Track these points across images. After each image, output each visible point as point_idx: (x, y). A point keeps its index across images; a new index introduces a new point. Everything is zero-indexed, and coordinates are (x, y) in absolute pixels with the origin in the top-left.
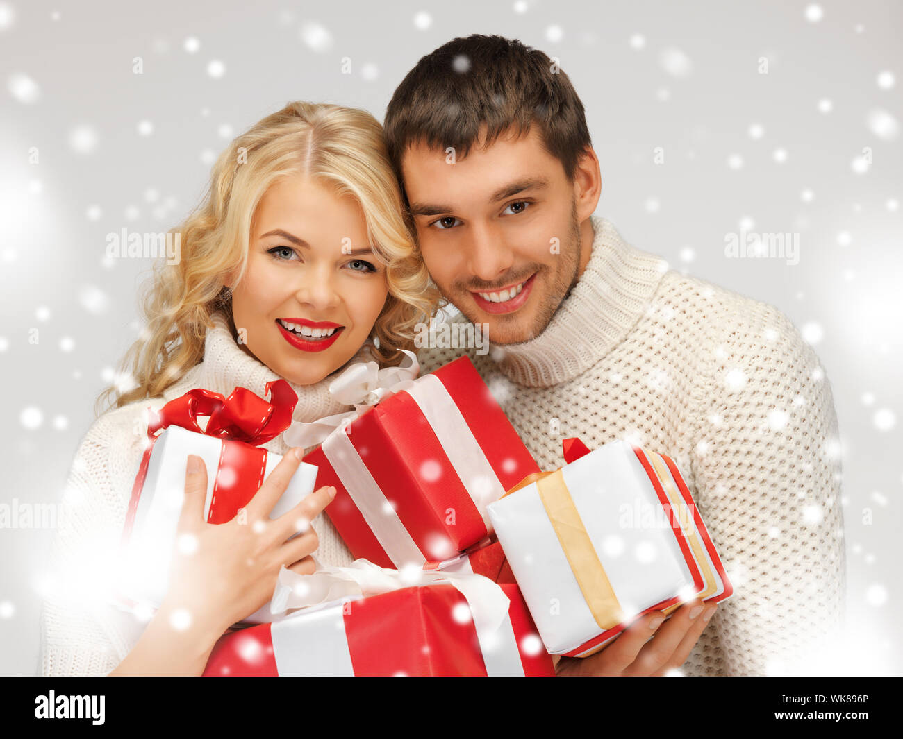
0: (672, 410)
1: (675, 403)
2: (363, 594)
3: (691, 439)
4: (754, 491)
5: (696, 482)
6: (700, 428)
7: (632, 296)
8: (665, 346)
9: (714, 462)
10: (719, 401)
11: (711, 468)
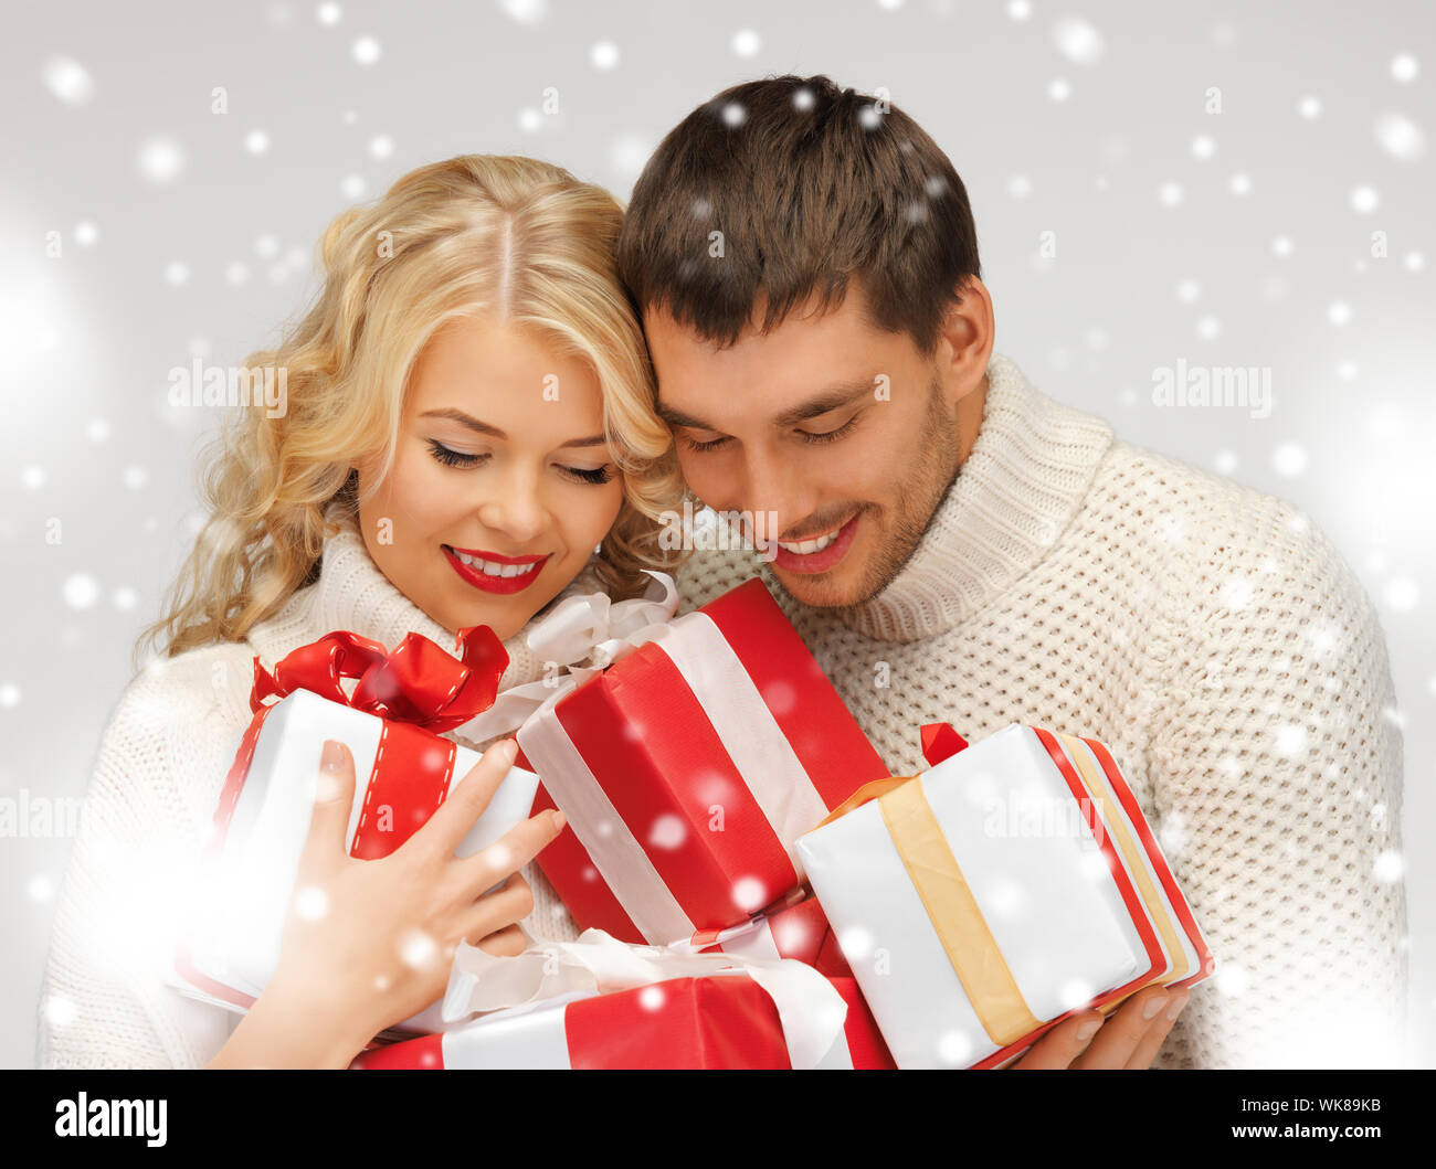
0: (1116, 678)
1: (1121, 666)
2: (599, 989)
3: (1147, 728)
4: (1253, 817)
5: (1156, 798)
6: (1163, 708)
7: (1052, 492)
8: (1106, 571)
9: (1184, 767)
10: (1194, 664)
11: (1179, 778)
